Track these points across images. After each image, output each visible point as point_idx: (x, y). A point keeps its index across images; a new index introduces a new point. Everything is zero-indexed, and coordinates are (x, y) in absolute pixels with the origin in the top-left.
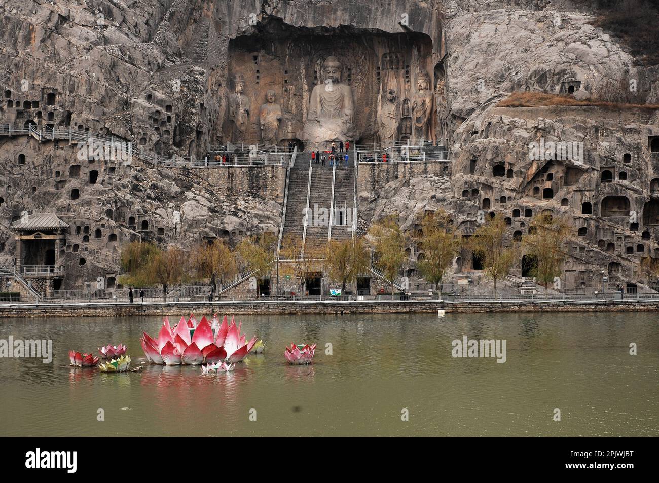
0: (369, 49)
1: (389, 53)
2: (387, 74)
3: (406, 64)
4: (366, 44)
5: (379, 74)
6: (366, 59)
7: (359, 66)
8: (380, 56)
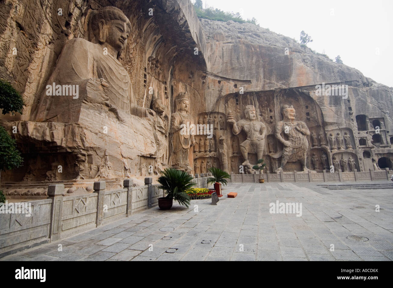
0: (143, 38)
1: (154, 59)
2: (152, 81)
3: (165, 80)
4: (143, 31)
5: (145, 75)
6: (136, 50)
7: (129, 52)
8: (148, 56)
